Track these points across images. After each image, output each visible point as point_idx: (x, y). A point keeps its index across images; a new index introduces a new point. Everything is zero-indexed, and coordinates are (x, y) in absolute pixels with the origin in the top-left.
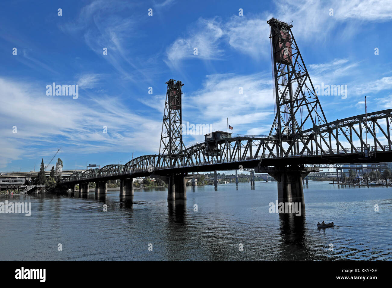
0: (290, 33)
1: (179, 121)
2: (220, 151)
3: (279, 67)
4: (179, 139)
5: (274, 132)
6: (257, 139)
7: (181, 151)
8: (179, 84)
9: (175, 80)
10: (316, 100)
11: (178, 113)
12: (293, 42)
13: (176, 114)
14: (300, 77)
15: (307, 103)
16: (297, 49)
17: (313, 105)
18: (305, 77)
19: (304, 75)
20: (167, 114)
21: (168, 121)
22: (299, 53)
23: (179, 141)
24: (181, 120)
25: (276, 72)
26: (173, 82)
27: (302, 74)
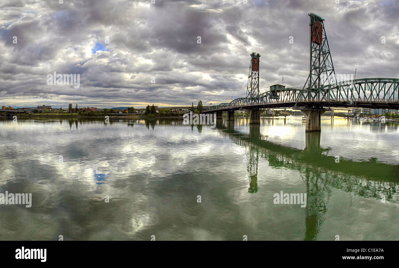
0: (322, 24)
1: (257, 78)
2: (277, 96)
3: (314, 45)
4: (257, 89)
5: (307, 86)
6: (298, 90)
7: (258, 95)
8: (258, 56)
9: (256, 53)
10: (332, 69)
11: (257, 73)
12: (324, 31)
13: (255, 74)
14: (324, 54)
15: (327, 70)
16: (326, 35)
17: (330, 71)
18: (328, 54)
19: (328, 53)
20: (250, 74)
21: (251, 78)
22: (326, 38)
23: (257, 90)
24: (258, 78)
25: (311, 48)
26: (254, 54)
27: (327, 52)
